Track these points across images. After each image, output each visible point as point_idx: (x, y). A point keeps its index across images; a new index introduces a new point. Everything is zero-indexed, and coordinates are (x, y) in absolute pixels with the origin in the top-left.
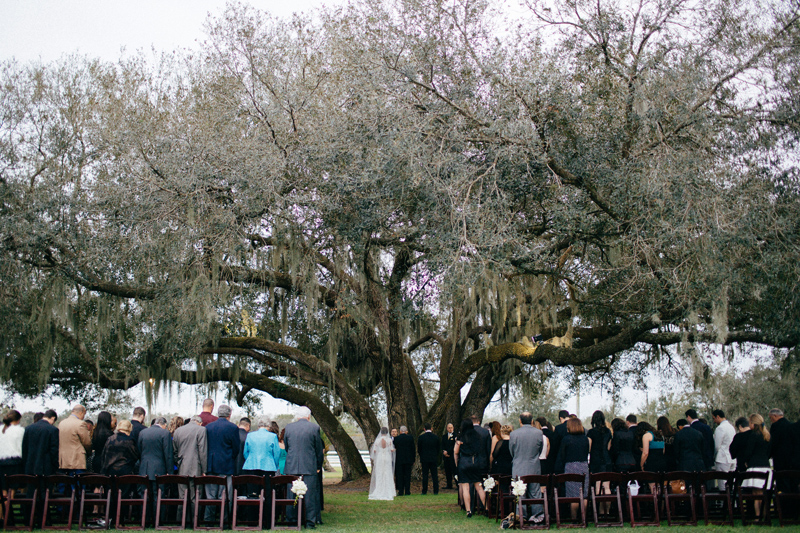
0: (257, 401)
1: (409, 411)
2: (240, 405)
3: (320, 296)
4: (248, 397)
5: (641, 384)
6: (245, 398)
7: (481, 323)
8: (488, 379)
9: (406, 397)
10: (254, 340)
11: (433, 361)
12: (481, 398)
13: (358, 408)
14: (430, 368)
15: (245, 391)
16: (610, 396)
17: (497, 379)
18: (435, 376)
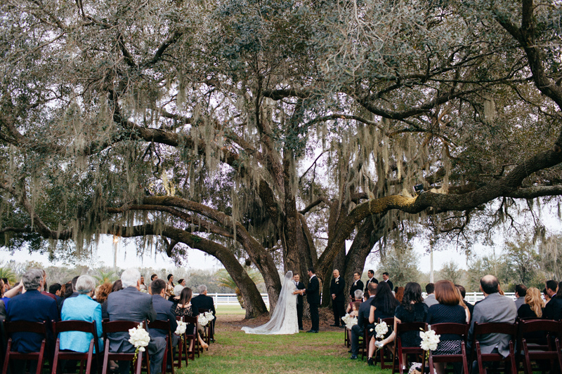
0: (182, 252)
1: (302, 259)
2: (169, 256)
3: (222, 156)
4: (176, 250)
5: (488, 241)
6: (173, 251)
7: (361, 191)
8: (369, 233)
9: (299, 246)
10: (172, 199)
11: (323, 224)
12: (363, 249)
13: (259, 256)
14: (321, 229)
15: (173, 244)
16: (464, 251)
17: (376, 232)
18: (325, 235)
